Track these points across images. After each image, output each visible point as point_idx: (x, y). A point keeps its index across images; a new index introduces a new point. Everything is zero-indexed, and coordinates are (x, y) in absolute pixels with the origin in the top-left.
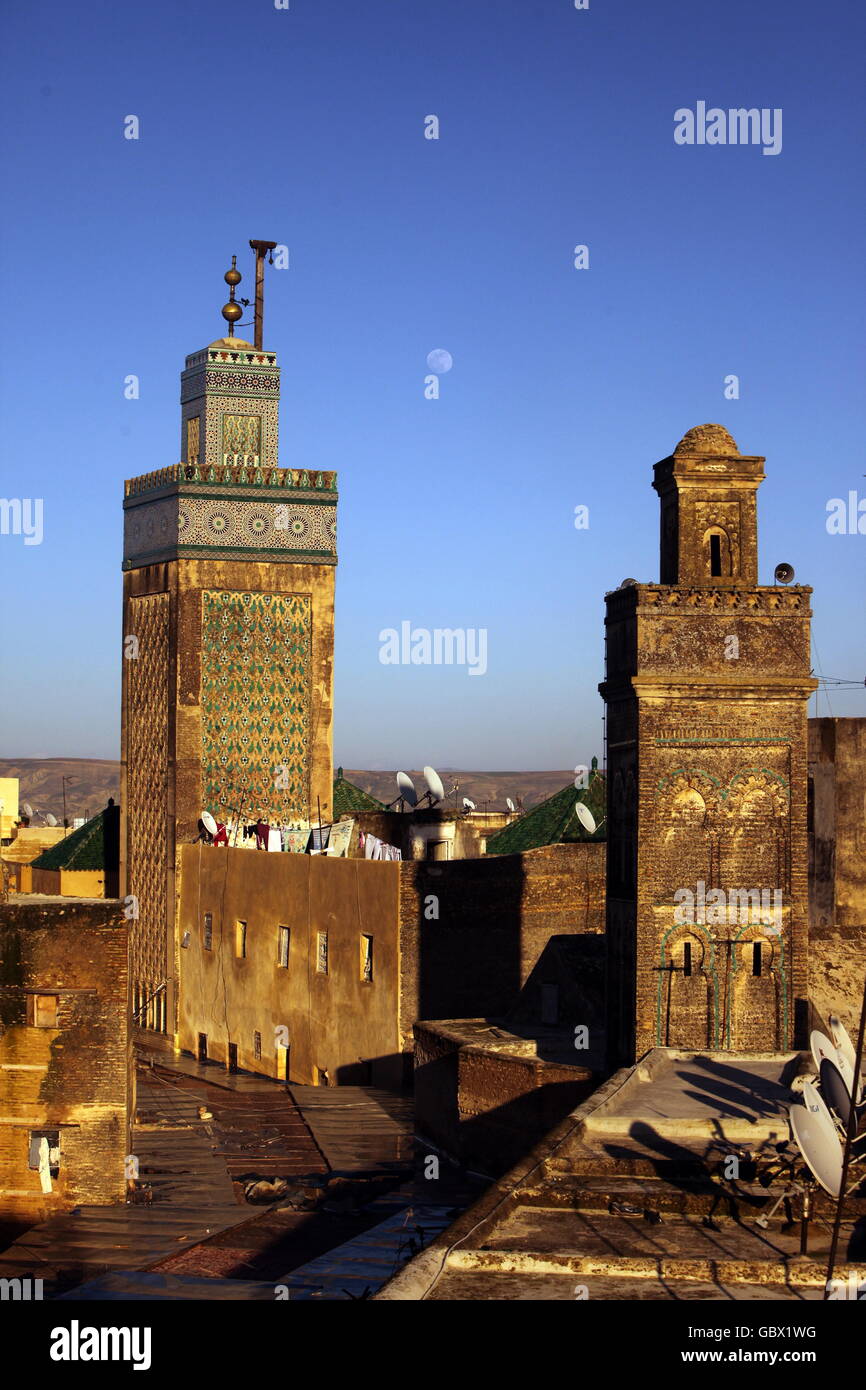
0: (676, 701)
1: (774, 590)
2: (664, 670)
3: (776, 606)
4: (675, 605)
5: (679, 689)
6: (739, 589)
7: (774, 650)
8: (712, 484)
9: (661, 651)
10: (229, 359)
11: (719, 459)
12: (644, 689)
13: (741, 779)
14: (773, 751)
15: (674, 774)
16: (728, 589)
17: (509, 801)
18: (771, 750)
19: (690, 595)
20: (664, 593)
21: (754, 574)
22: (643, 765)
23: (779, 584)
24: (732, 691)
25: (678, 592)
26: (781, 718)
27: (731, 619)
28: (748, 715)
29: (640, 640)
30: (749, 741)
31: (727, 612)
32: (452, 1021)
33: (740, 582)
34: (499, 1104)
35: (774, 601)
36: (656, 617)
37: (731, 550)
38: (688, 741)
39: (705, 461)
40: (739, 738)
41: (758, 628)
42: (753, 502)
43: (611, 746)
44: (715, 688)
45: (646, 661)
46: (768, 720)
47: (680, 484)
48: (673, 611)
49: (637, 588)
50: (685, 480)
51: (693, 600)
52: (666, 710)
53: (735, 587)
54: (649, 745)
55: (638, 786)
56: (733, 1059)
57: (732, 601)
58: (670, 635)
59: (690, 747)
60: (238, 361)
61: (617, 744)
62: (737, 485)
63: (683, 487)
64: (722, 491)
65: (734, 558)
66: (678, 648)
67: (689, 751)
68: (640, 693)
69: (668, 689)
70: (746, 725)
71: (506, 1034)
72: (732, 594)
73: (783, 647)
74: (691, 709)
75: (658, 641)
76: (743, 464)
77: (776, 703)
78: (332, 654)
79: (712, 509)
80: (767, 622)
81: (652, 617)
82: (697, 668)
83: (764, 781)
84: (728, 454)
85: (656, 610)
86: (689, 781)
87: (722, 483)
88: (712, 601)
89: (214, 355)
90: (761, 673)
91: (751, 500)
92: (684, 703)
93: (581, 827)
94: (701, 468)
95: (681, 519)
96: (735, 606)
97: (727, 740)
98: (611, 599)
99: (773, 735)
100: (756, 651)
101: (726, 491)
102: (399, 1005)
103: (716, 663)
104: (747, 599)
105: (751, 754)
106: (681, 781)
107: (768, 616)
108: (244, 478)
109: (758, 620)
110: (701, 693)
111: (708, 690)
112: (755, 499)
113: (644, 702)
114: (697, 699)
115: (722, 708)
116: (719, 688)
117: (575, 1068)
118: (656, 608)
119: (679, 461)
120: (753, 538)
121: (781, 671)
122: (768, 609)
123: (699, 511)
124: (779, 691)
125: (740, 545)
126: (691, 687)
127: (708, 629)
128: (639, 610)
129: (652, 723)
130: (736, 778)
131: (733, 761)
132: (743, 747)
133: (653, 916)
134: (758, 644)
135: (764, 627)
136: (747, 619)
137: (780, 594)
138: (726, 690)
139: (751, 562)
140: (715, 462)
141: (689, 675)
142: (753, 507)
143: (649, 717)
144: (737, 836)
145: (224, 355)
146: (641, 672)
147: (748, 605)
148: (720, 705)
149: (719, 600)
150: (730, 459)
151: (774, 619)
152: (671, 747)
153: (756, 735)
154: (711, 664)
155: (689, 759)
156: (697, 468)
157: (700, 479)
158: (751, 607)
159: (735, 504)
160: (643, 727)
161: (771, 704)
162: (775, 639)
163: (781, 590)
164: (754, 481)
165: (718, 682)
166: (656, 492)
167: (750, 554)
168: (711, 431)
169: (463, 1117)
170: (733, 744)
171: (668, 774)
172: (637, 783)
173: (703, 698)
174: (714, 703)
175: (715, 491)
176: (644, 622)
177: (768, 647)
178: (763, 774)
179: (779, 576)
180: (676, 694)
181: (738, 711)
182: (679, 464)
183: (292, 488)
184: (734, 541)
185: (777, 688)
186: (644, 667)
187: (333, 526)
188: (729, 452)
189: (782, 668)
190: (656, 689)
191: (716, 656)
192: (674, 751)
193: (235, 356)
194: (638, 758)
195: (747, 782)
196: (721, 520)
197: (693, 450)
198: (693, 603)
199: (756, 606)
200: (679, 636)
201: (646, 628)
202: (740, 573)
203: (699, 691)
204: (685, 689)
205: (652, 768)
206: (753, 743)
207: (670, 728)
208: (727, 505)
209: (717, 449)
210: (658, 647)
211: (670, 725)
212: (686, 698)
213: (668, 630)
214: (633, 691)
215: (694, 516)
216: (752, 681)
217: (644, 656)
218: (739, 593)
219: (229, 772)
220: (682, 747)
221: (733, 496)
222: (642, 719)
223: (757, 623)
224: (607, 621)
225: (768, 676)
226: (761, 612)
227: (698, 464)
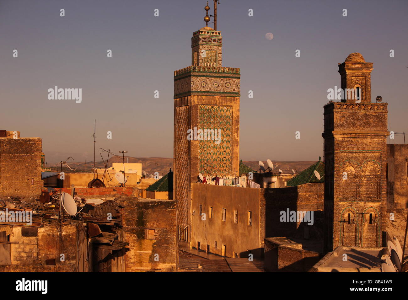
0: (346, 138)
1: (376, 104)
2: (342, 129)
3: (377, 109)
4: (346, 109)
5: (347, 135)
6: (365, 104)
7: (376, 123)
8: (357, 71)
9: (341, 123)
10: (206, 34)
11: (359, 63)
12: (336, 135)
13: (366, 163)
14: (376, 154)
15: (345, 161)
16: (362, 104)
17: (293, 170)
18: (375, 154)
19: (350, 106)
20: (342, 105)
21: (370, 99)
22: (336, 158)
23: (377, 102)
24: (363, 135)
25: (346, 104)
26: (378, 144)
27: (363, 113)
28: (368, 143)
29: (335, 120)
30: (369, 151)
31: (362, 111)
32: (276, 238)
33: (365, 102)
34: (291, 263)
35: (376, 107)
36: (340, 113)
37: (363, 91)
38: (350, 151)
39: (355, 64)
40: (365, 150)
41: (371, 116)
42: (370, 77)
43: (326, 152)
44: (358, 134)
45: (336, 126)
46: (374, 144)
47: (347, 71)
48: (345, 110)
49: (334, 103)
50: (348, 70)
51: (351, 107)
52: (343, 141)
53: (364, 103)
54: (337, 152)
55: (334, 165)
56: (363, 250)
57: (363, 107)
58: (344, 118)
59: (350, 153)
60: (209, 34)
61: (328, 152)
62: (365, 71)
63: (348, 72)
64: (360, 73)
65: (364, 94)
66: (347, 122)
67: (350, 154)
68: (335, 136)
69: (343, 135)
70: (368, 146)
71: (293, 242)
72: (363, 105)
73: (379, 122)
74: (350, 141)
75: (340, 120)
76: (366, 65)
77: (377, 139)
78: (239, 125)
79: (357, 79)
80: (374, 114)
81: (338, 112)
82: (352, 128)
83: (373, 163)
84: (361, 62)
85: (339, 110)
86: (350, 163)
87: (360, 71)
88: (357, 107)
89: (202, 32)
90: (372, 130)
91: (369, 76)
92: (348, 139)
93: (316, 178)
94: (353, 66)
95: (347, 82)
96: (364, 109)
97: (361, 151)
98: (326, 107)
99: (376, 149)
100: (370, 123)
101: (361, 73)
102: (260, 233)
103: (358, 127)
104: (368, 107)
105: (369, 155)
106: (348, 163)
107: (374, 112)
108: (211, 70)
109: (371, 113)
110: (354, 136)
111: (356, 135)
112: (370, 76)
113: (336, 139)
114: (352, 138)
115: (360, 141)
116: (359, 134)
117: (314, 252)
118: (340, 110)
119: (346, 64)
120: (369, 88)
121: (379, 129)
122: (374, 110)
123: (353, 80)
124: (378, 136)
125: (365, 90)
126: (351, 134)
127: (356, 116)
128: (334, 110)
129: (338, 145)
130: (364, 162)
131: (364, 157)
132: (366, 153)
133: (338, 205)
134: (371, 121)
135: (373, 115)
136: (368, 113)
137: (378, 105)
138: (361, 135)
139: (369, 95)
140: (358, 64)
141: (350, 130)
142: (369, 78)
143: (337, 144)
144: (365, 180)
145: (205, 32)
146: (335, 129)
147: (368, 109)
148: (359, 140)
149: (359, 107)
150: (362, 63)
151: (376, 113)
152: (344, 153)
153: (371, 149)
154: (357, 127)
155: (350, 157)
156: (352, 66)
157: (353, 70)
158: (369, 109)
159: (364, 77)
160: (336, 147)
161: (375, 139)
162: (376, 119)
163: (378, 104)
164: (370, 70)
165: (359, 133)
166: (339, 74)
167: (369, 93)
168: (356, 55)
169: (280, 268)
170: (363, 152)
171: (343, 161)
172: (334, 164)
173: (354, 138)
174: (358, 139)
175: (358, 73)
176: (336, 114)
177: (374, 122)
178: (373, 161)
179: (377, 100)
180: (346, 136)
181: (365, 142)
182: (347, 65)
183: (226, 73)
184: (364, 89)
185: (377, 135)
186: (336, 128)
187: (239, 85)
188: (362, 61)
189: (379, 128)
190: (339, 135)
191: (358, 124)
192: (345, 154)
193: (208, 33)
194: (334, 156)
195: (368, 164)
196: (360, 82)
197: (351, 61)
198: (351, 108)
199: (370, 109)
200: (347, 118)
201: (337, 116)
202: (366, 99)
203: (353, 135)
204: (349, 135)
205: (338, 159)
206: (370, 152)
207: (344, 147)
208: (362, 78)
209: (358, 60)
210: (340, 122)
211: (344, 146)
212: (349, 138)
213: (343, 117)
214: (333, 136)
215: (351, 81)
216: (369, 132)
217: (336, 124)
218: (365, 105)
219: (207, 161)
220: (348, 153)
221: (363, 75)
222: (335, 144)
223: (371, 114)
224: (324, 114)
225: (374, 131)
226: (372, 111)
227: (352, 65)
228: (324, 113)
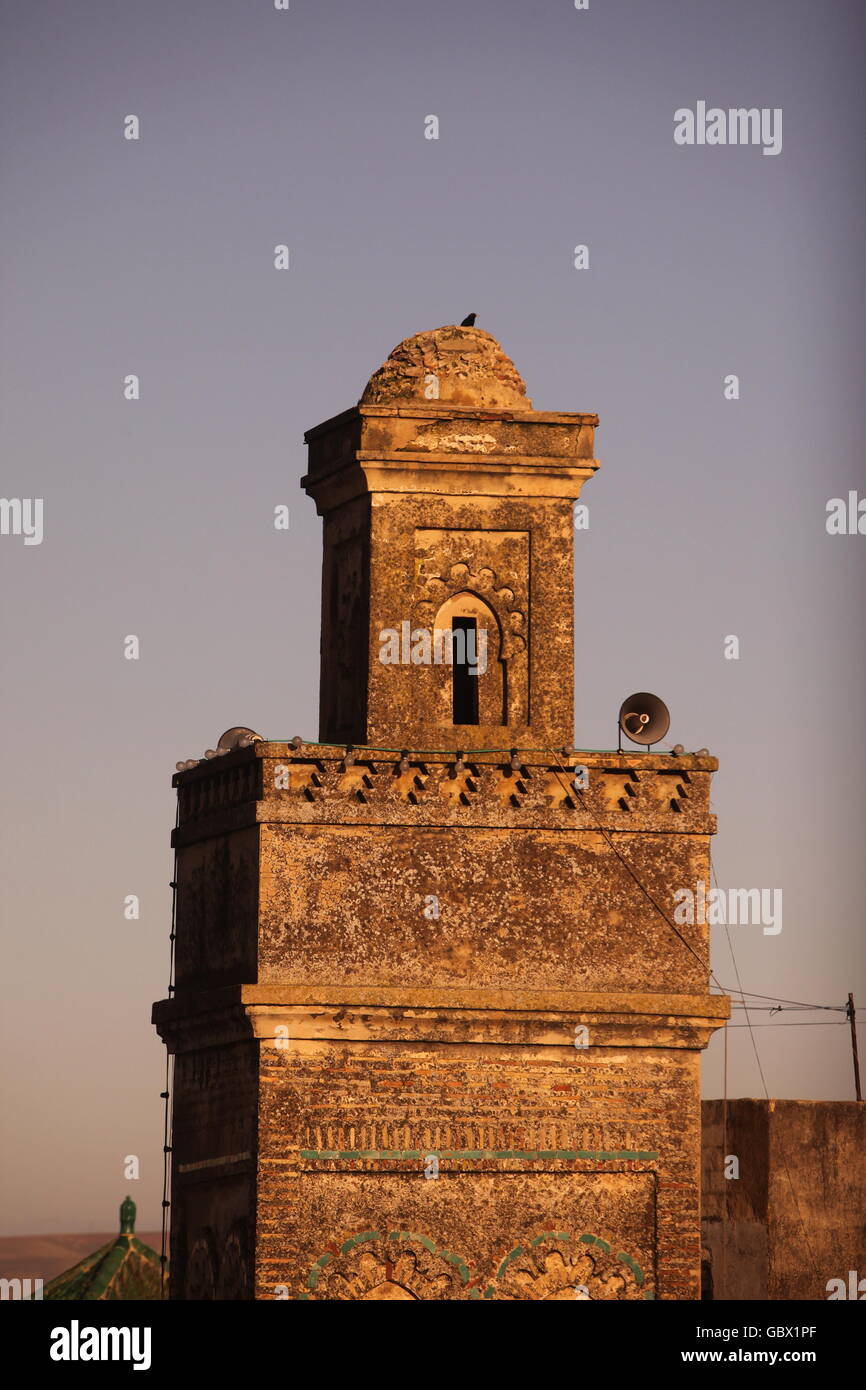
0: (358, 1049)
1: (616, 764)
2: (327, 969)
3: (622, 803)
4: (360, 797)
5: (365, 1018)
6: (524, 759)
7: (615, 918)
8: (459, 485)
9: (321, 918)
11: (478, 419)
12: (273, 1017)
13: (527, 1262)
14: (610, 1187)
15: (349, 1245)
16: (497, 758)
18: (605, 1184)
19: (398, 772)
20: (332, 767)
21: (565, 719)
22: (269, 1220)
23: (628, 745)
24: (504, 1024)
25: (367, 763)
26: (631, 1099)
27: (505, 836)
28: (545, 1089)
29: (267, 888)
30: (548, 1158)
31: (493, 819)
33: (527, 740)
35: (615, 790)
36: (308, 829)
37: (507, 655)
38: (387, 1156)
39: (442, 424)
40: (522, 1151)
41: (572, 861)
42: (566, 533)
43: (181, 1169)
44: (459, 1015)
45: (278, 943)
46: (598, 1104)
47: (374, 482)
48: (353, 812)
49: (260, 752)
50: (388, 472)
51: (405, 784)
52: (331, 1073)
53: (514, 752)
54: (284, 1168)
55: (252, 1278)
57: (507, 788)
58: (343, 876)
59: (392, 1173)
61: (201, 1165)
62: (525, 486)
63: (385, 490)
64: (486, 504)
65: (513, 678)
66: (365, 910)
67: (389, 1184)
68: (261, 1028)
69: (337, 1018)
70: (541, 1114)
72: (507, 770)
73: (637, 913)
74: (396, 1071)
75: (312, 891)
76: (538, 431)
77: (620, 1059)
79: (457, 548)
80: (597, 845)
81: (295, 828)
82: (412, 964)
83: (586, 1267)
84: (501, 407)
85: (307, 811)
86: (390, 1264)
87: (485, 481)
88: (455, 788)
90: (580, 978)
91: (559, 527)
92: (378, 1055)
94: (430, 441)
95: (376, 574)
96: (514, 802)
97: (489, 1155)
98: (189, 782)
99: (609, 1143)
100: (566, 920)
101: (496, 503)
103: (464, 952)
104: (547, 783)
105: (550, 1193)
106: (368, 1263)
107: (600, 830)
109: (574, 839)
110: (424, 1030)
111: (442, 1021)
112: (571, 525)
113: (275, 1052)
114: (413, 1044)
115: (478, 1069)
116: (470, 1016)
118: (308, 805)
119: (372, 424)
120: (563, 626)
121: (634, 975)
122: (601, 812)
123: (423, 554)
124: (627, 1028)
125: (528, 644)
126: (398, 1013)
127: (443, 863)
128: (264, 811)
129: (293, 1110)
130: (514, 1256)
131: (506, 1211)
132: (530, 1173)
134: (572, 903)
135: (590, 857)
136: (545, 837)
137: (631, 772)
138: (487, 1024)
139: (556, 687)
140: (468, 426)
141: (393, 982)
142: (564, 545)
143: (285, 1093)
146: (266, 972)
147: (550, 799)
148: (470, 1061)
149: (472, 787)
150: (507, 419)
151: (616, 838)
152: (341, 1172)
153: (567, 1143)
154: (449, 952)
155: (391, 1206)
156: (421, 441)
157: (427, 471)
158: (555, 805)
159: (517, 536)
160: (268, 1120)
161: (606, 1060)
162: (616, 888)
163: (633, 763)
164: (570, 477)
165: (467, 1002)
166: (311, 503)
167: (554, 668)
168: (456, 344)
170: (504, 1164)
171: (333, 1246)
172: (252, 1267)
173: (428, 1044)
174: (457, 1056)
175: (466, 501)
176: (277, 842)
177: (599, 911)
178: (584, 1248)
179: (629, 726)
180: (357, 1031)
181: (519, 1079)
182: (374, 433)
184: (514, 634)
185: (623, 1020)
186: (275, 960)
188: (504, 400)
189: (637, 966)
190: (303, 1018)
191: (464, 931)
192: (350, 1183)
194: (254, 1202)
195: (542, 1271)
196: (481, 578)
197: (410, 395)
198: (405, 793)
199: (568, 803)
200: (365, 878)
201: (281, 857)
202: (528, 718)
203: (417, 1023)
204: (380, 1019)
205: (291, 1228)
206: (557, 1165)
207: (341, 1122)
208: (497, 539)
209: (472, 393)
210: (312, 907)
211: (341, 1114)
212: (385, 1041)
213: (339, 864)
214: (246, 1023)
215: (411, 568)
216: (555, 999)
217: (276, 931)
218: (524, 770)
220: (370, 1173)
221: (512, 516)
222: (268, 1098)
223: (571, 848)
224: (179, 839)
225: (597, 987)
226: (581, 819)
227: (422, 431)
228: (175, 833)
